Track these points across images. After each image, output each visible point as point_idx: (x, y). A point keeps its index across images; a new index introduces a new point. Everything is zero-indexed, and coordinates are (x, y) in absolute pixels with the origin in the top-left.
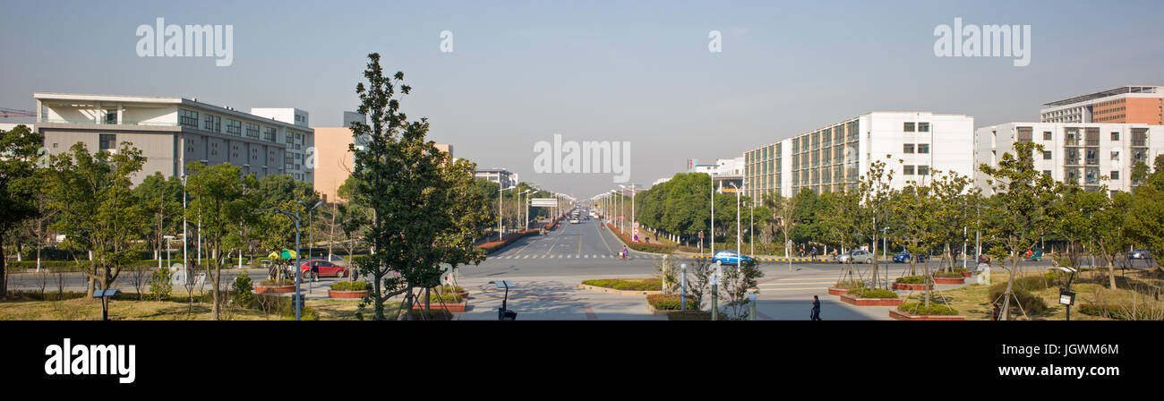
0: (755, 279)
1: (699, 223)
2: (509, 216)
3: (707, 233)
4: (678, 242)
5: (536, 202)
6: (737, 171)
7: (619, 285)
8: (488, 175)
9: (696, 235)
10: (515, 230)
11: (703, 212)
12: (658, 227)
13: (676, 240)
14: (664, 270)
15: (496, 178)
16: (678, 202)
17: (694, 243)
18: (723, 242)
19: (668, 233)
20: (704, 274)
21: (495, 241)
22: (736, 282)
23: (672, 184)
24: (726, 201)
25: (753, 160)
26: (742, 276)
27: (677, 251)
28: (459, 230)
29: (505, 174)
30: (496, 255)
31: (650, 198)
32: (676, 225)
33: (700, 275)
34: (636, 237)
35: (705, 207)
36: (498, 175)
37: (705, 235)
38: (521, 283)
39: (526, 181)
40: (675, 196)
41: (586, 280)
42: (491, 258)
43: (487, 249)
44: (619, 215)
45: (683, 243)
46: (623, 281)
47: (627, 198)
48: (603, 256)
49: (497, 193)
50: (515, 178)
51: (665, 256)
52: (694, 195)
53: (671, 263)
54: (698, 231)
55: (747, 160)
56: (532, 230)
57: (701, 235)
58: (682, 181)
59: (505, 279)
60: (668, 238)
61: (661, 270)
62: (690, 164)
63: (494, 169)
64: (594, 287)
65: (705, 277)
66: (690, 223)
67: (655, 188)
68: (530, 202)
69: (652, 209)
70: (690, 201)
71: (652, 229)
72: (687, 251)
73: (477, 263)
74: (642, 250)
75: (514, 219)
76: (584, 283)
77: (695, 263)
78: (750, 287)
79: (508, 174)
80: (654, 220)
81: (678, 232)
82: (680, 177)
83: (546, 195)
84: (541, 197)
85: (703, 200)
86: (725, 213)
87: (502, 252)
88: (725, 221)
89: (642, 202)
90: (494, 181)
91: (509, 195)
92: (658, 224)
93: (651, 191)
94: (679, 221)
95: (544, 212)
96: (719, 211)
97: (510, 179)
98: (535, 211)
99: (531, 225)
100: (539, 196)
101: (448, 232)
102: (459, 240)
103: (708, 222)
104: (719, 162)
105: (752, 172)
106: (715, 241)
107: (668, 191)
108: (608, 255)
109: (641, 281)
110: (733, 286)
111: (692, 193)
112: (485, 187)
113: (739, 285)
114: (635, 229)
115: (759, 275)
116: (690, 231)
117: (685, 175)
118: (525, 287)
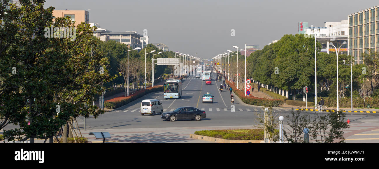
0: (341, 130)
1: (304, 80)
2: (137, 74)
3: (311, 89)
4: (287, 96)
5: (162, 62)
6: (343, 33)
7: (227, 135)
8: (121, 37)
9: (301, 90)
10: (142, 87)
11: (308, 69)
12: (269, 83)
13: (285, 95)
14: (265, 122)
15: (128, 40)
16: (285, 61)
17: (300, 97)
18: (327, 96)
19: (278, 89)
20: (299, 125)
21: (123, 96)
22: (324, 133)
23: (280, 44)
24: (329, 59)
25: (356, 22)
26: (329, 127)
27: (285, 105)
28: (82, 88)
29: (136, 37)
30: (123, 109)
31: (262, 57)
32: (283, 81)
33: (294, 126)
34: (248, 92)
35: (309, 65)
36: (130, 38)
37: (309, 90)
38: (142, 134)
39: (153, 43)
40: (283, 56)
41: (199, 130)
42: (118, 111)
43: (114, 104)
44: (235, 73)
45: (290, 97)
46: (231, 132)
47: (242, 58)
48: (218, 110)
49: (125, 53)
50: (146, 40)
51: (267, 109)
52: (300, 54)
53: (271, 116)
54: (303, 87)
55: (351, 23)
56: (156, 87)
57: (305, 90)
58: (289, 42)
59: (103, 131)
60: (278, 93)
61: (262, 122)
62: (301, 27)
63: (127, 32)
64: (204, 137)
65: (299, 128)
66: (296, 79)
67: (266, 48)
68: (156, 62)
69: (264, 67)
70: (296, 60)
71: (265, 85)
72: (294, 104)
73: (96, 116)
74: (253, 104)
75: (142, 76)
76: (197, 133)
77: (291, 115)
78: (337, 137)
79: (139, 36)
80: (265, 77)
81: (285, 87)
82: (287, 38)
83: (172, 55)
84: (167, 57)
85: (308, 59)
86: (327, 71)
87: (129, 106)
88: (328, 77)
89: (255, 62)
90: (126, 43)
91: (137, 56)
92: (269, 80)
93: (263, 51)
94: (286, 78)
95: (168, 70)
96: (323, 68)
97: (141, 41)
98: (161, 70)
99: (156, 83)
100: (165, 55)
101: (69, 89)
102: (81, 96)
103: (312, 78)
104: (327, 24)
105: (356, 33)
106: (318, 96)
107: (276, 51)
108: (222, 108)
109: (247, 132)
110: (322, 136)
111: (298, 52)
112: (115, 48)
113: (327, 135)
114: (247, 86)
115: (345, 126)
116: (297, 86)
117: (292, 36)
118: (143, 138)
